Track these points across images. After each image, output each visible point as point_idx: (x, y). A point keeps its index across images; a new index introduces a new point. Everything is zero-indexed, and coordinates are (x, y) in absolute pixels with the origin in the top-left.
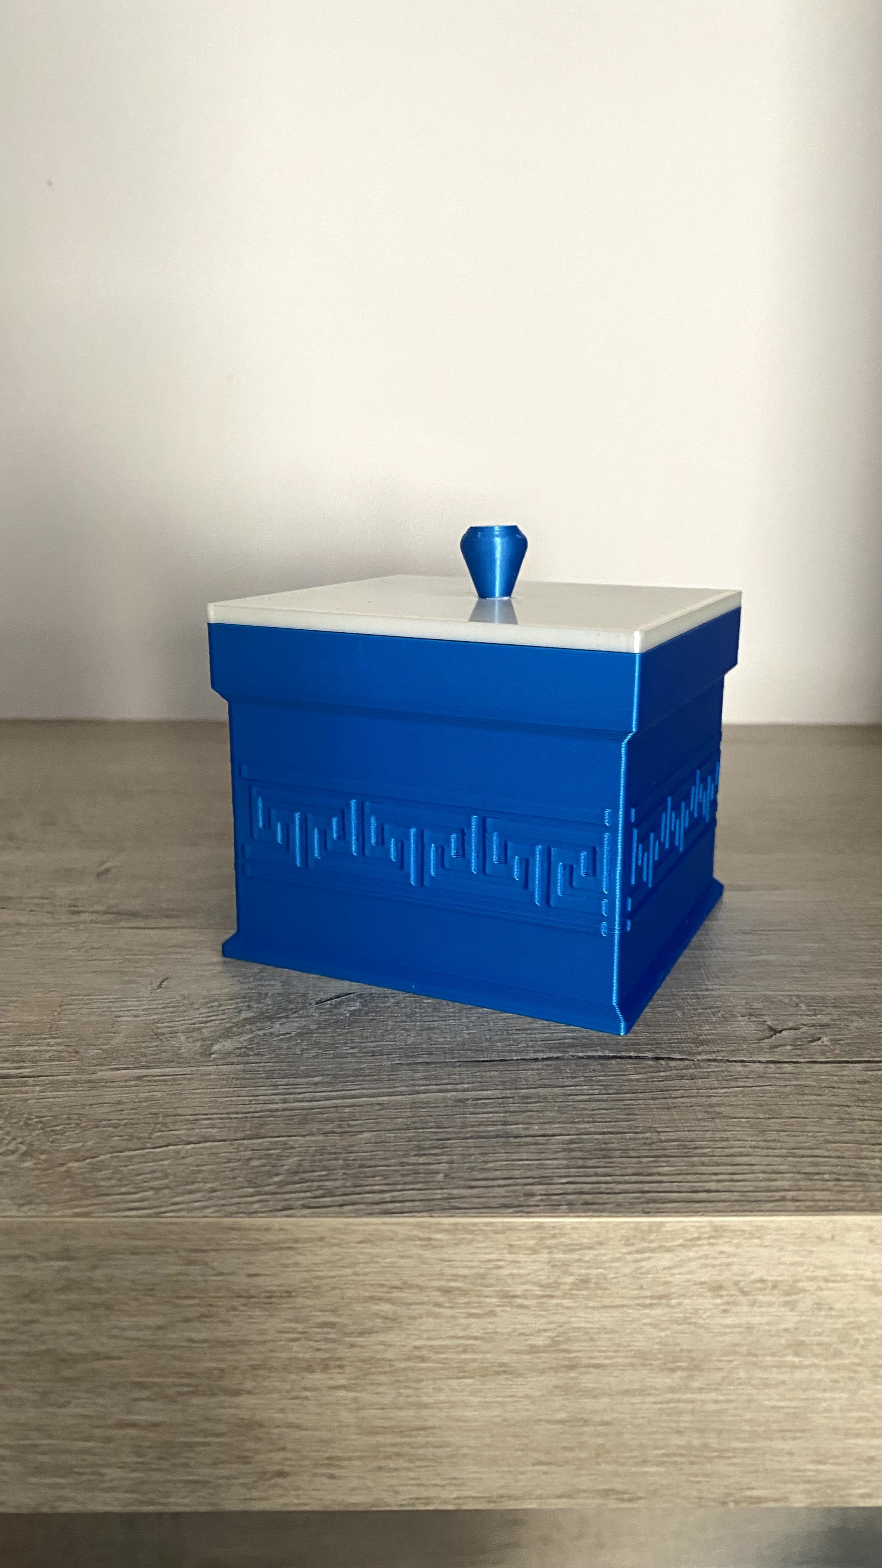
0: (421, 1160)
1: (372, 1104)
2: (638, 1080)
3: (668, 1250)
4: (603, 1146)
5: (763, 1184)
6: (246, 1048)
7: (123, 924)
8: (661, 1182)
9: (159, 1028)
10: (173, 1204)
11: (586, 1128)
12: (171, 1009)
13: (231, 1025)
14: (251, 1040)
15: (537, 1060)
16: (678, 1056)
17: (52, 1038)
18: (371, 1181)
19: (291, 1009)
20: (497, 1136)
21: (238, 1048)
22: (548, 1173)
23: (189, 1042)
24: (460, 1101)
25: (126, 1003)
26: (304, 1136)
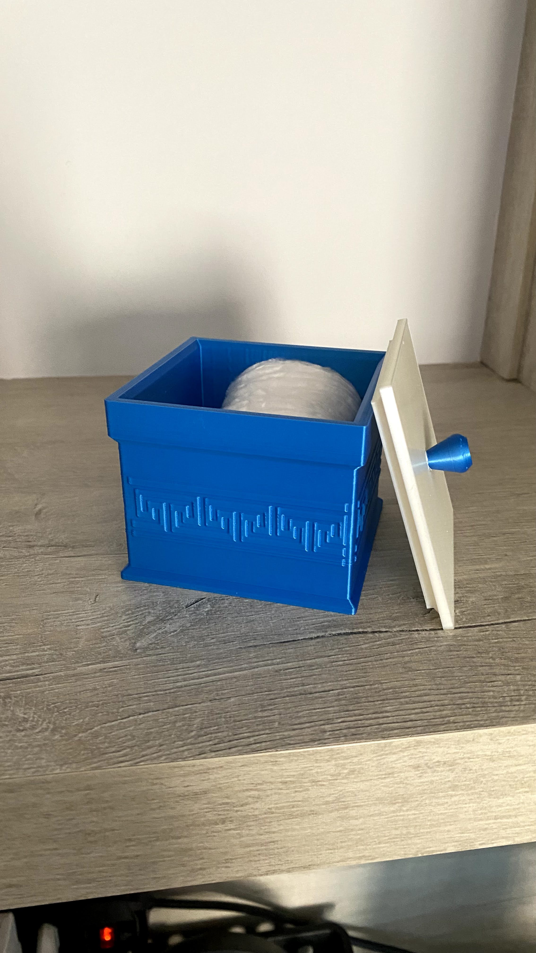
0: (265, 714)
1: (231, 678)
2: (366, 648)
3: (394, 754)
4: (355, 695)
5: (438, 713)
6: (155, 644)
7: (61, 554)
8: (388, 717)
9: (103, 632)
10: (143, 756)
11: (345, 684)
12: (106, 618)
13: (142, 627)
14: (156, 637)
15: (312, 639)
16: (384, 630)
17: (45, 645)
18: (241, 730)
19: (173, 613)
20: (301, 694)
21: (150, 644)
22: (331, 716)
23: (122, 642)
24: (276, 671)
25: (81, 615)
26: (200, 703)
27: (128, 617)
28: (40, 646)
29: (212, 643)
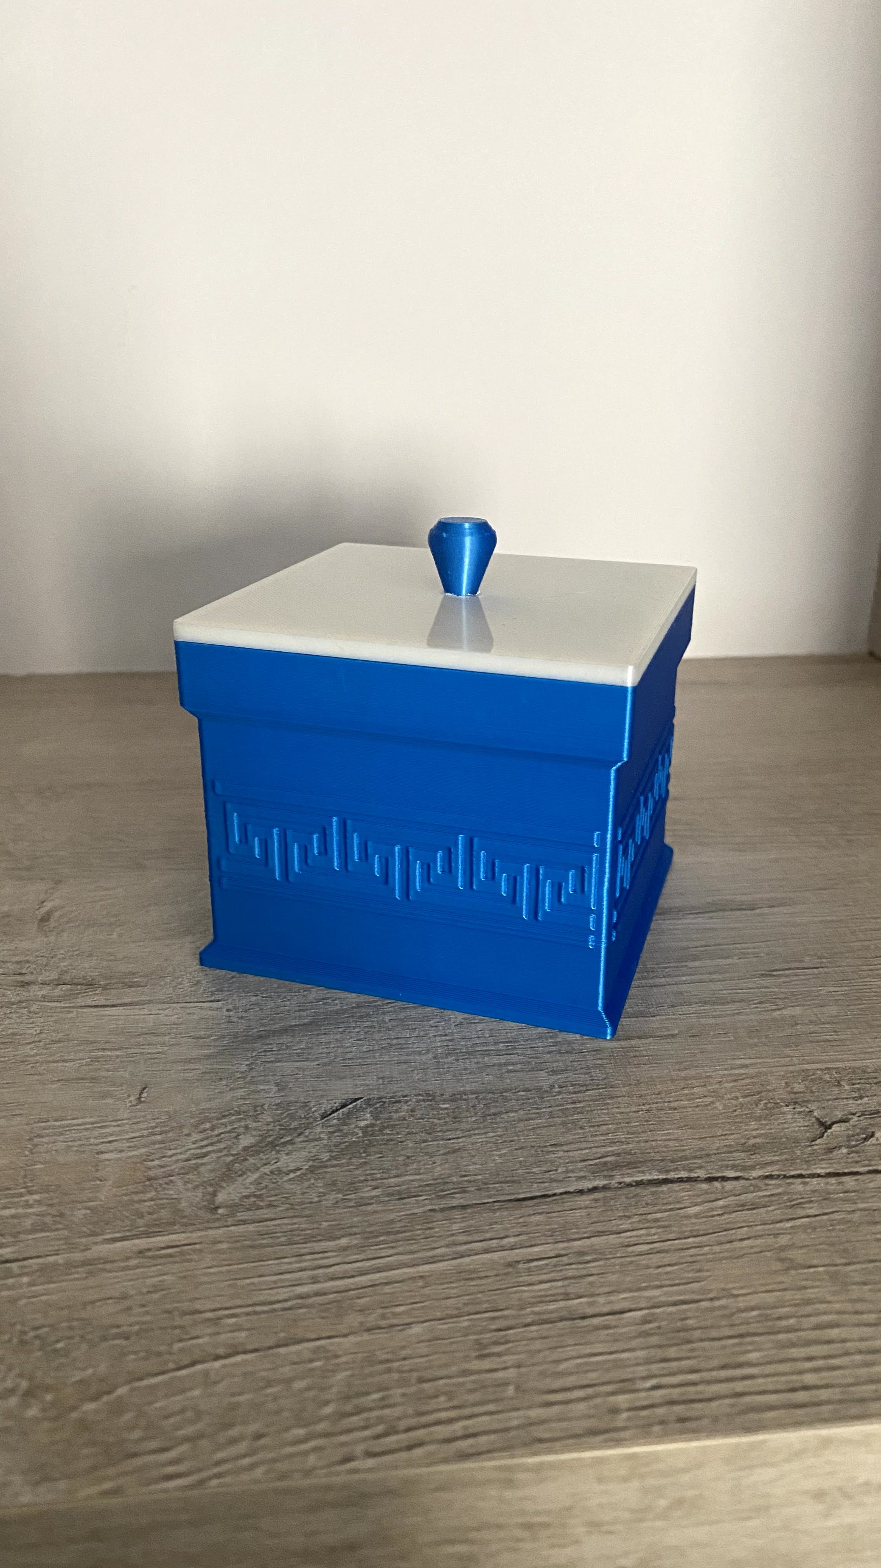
0: (486, 1364)
1: (413, 1279)
2: (696, 1216)
3: (773, 1465)
4: (679, 1324)
5: (863, 1371)
6: (255, 1196)
7: (80, 1001)
8: (752, 1377)
9: (150, 1168)
10: (218, 1463)
11: (654, 1297)
12: (159, 1137)
13: (231, 1158)
14: (257, 1182)
15: (581, 1192)
16: (731, 1174)
17: (30, 1193)
18: (433, 1404)
19: (295, 1129)
20: (562, 1319)
21: (247, 1197)
22: (629, 1373)
23: (187, 1190)
24: (509, 1265)
25: (107, 1130)
26: (345, 1336)
27: (202, 1135)
28: (21, 1195)
29: (372, 1197)
